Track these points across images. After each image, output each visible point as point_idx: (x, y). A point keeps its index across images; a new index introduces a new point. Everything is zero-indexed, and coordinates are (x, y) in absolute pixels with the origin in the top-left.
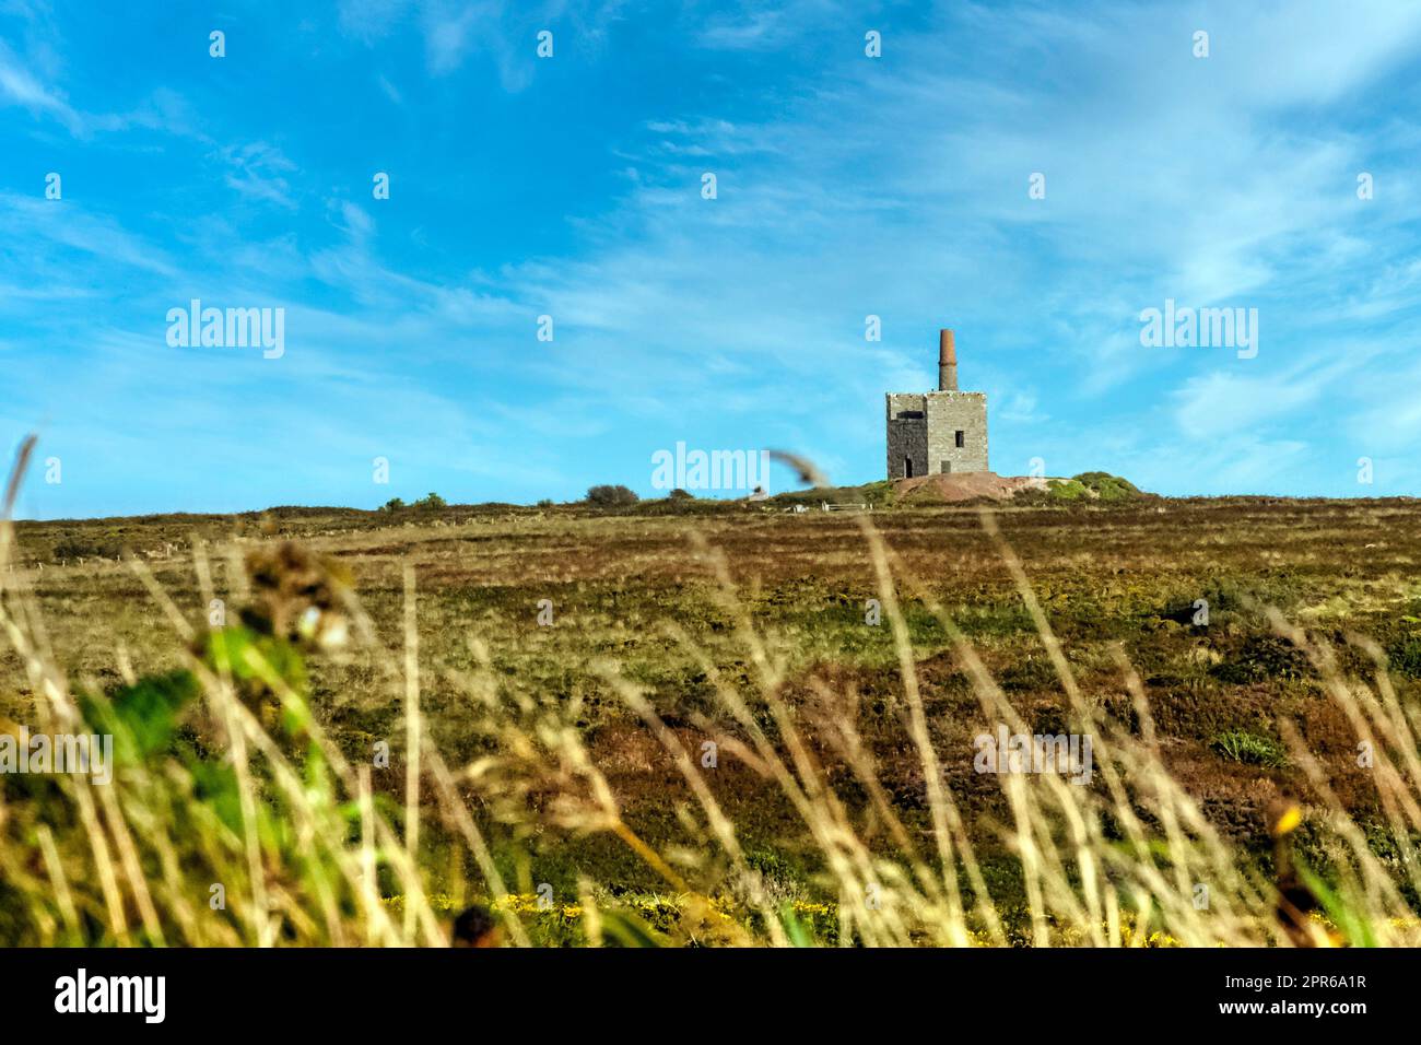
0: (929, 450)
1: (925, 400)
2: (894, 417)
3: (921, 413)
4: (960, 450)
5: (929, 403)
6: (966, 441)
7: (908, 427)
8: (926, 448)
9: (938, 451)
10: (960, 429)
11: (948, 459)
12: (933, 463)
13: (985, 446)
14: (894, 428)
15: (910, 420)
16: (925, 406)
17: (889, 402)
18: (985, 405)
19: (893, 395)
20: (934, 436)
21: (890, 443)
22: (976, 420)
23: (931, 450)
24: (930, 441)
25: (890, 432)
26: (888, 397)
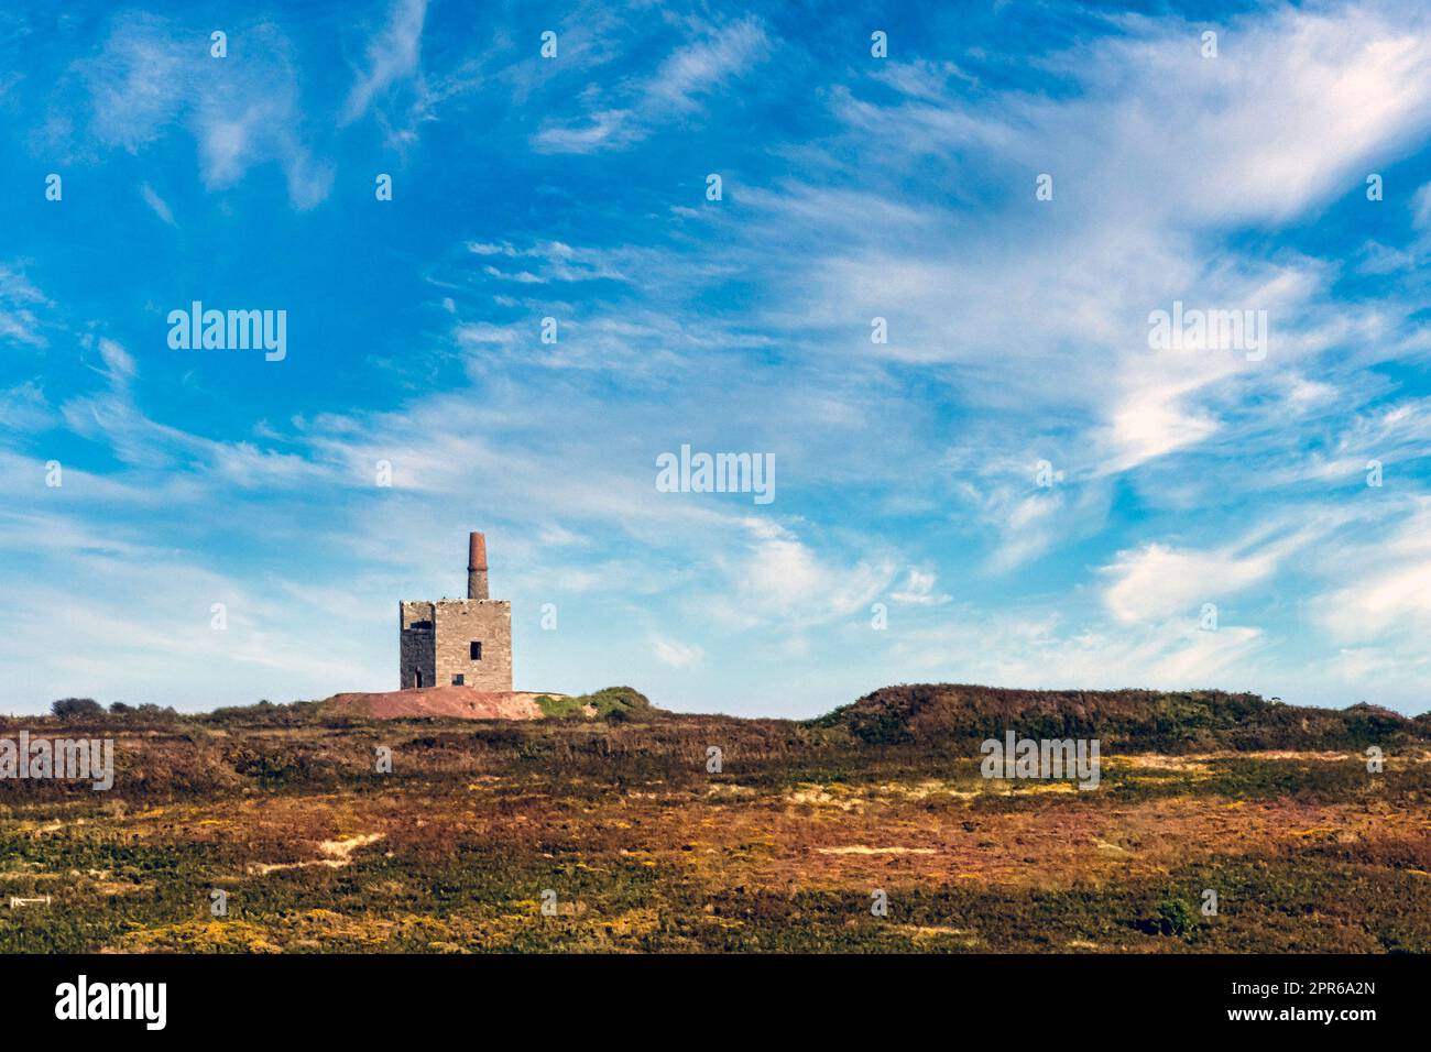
0: (437, 663)
1: (433, 608)
2: (407, 627)
3: (429, 622)
4: (476, 662)
5: (437, 611)
6: (483, 653)
7: (418, 639)
8: (434, 661)
9: (447, 663)
10: (476, 639)
11: (460, 672)
12: (442, 677)
13: (509, 659)
14: (406, 638)
15: (420, 630)
16: (433, 615)
17: (402, 611)
18: (508, 614)
19: (407, 603)
20: (443, 647)
21: (403, 654)
22: (497, 631)
23: (439, 662)
24: (437, 653)
25: (403, 643)
26: (402, 605)
